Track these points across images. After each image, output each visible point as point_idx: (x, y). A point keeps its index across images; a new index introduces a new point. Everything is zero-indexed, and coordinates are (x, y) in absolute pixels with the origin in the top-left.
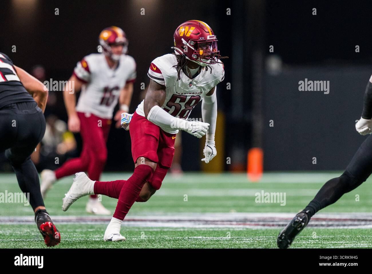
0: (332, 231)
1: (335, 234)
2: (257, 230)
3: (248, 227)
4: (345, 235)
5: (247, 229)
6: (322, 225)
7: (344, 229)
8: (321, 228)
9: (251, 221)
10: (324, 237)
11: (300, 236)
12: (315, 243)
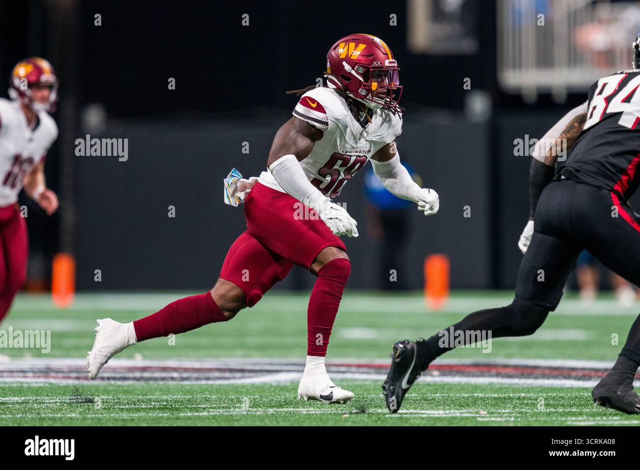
0: (188, 388)
1: (193, 392)
2: (67, 386)
3: (52, 381)
4: (210, 395)
5: (51, 384)
6: (173, 379)
7: (207, 385)
8: (171, 383)
9: (57, 372)
10: (175, 397)
11: (138, 396)
12: (161, 408)
